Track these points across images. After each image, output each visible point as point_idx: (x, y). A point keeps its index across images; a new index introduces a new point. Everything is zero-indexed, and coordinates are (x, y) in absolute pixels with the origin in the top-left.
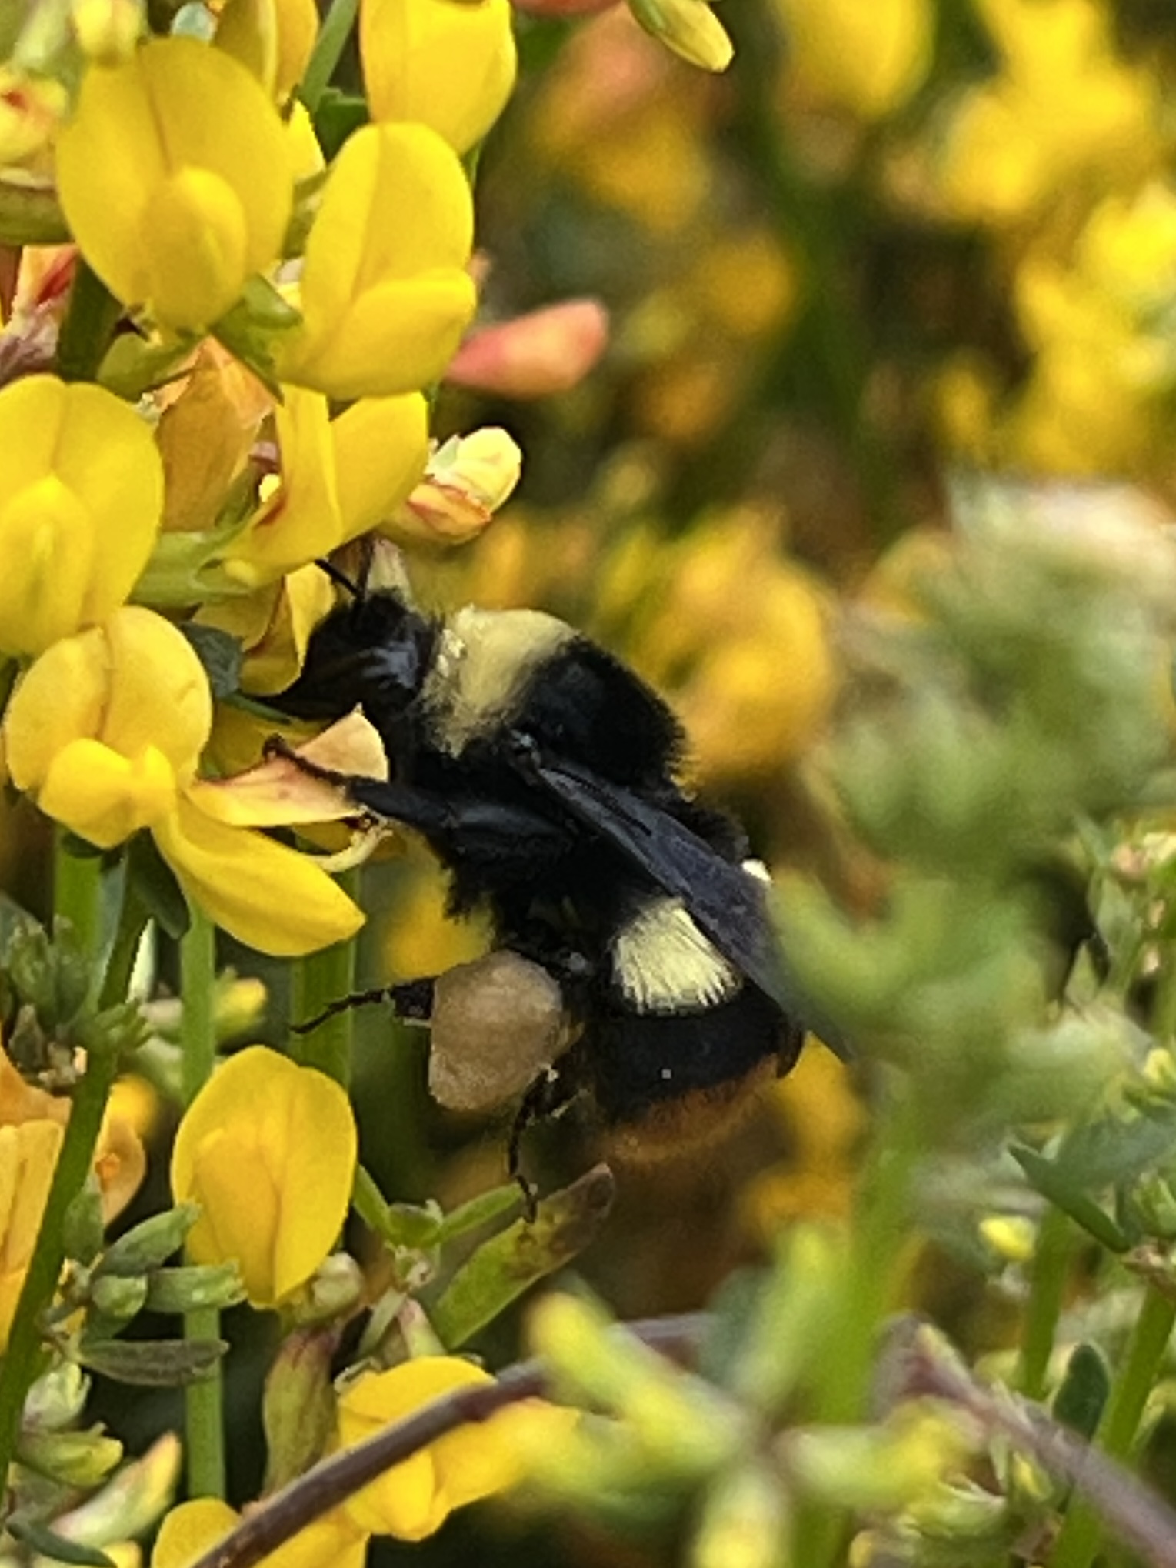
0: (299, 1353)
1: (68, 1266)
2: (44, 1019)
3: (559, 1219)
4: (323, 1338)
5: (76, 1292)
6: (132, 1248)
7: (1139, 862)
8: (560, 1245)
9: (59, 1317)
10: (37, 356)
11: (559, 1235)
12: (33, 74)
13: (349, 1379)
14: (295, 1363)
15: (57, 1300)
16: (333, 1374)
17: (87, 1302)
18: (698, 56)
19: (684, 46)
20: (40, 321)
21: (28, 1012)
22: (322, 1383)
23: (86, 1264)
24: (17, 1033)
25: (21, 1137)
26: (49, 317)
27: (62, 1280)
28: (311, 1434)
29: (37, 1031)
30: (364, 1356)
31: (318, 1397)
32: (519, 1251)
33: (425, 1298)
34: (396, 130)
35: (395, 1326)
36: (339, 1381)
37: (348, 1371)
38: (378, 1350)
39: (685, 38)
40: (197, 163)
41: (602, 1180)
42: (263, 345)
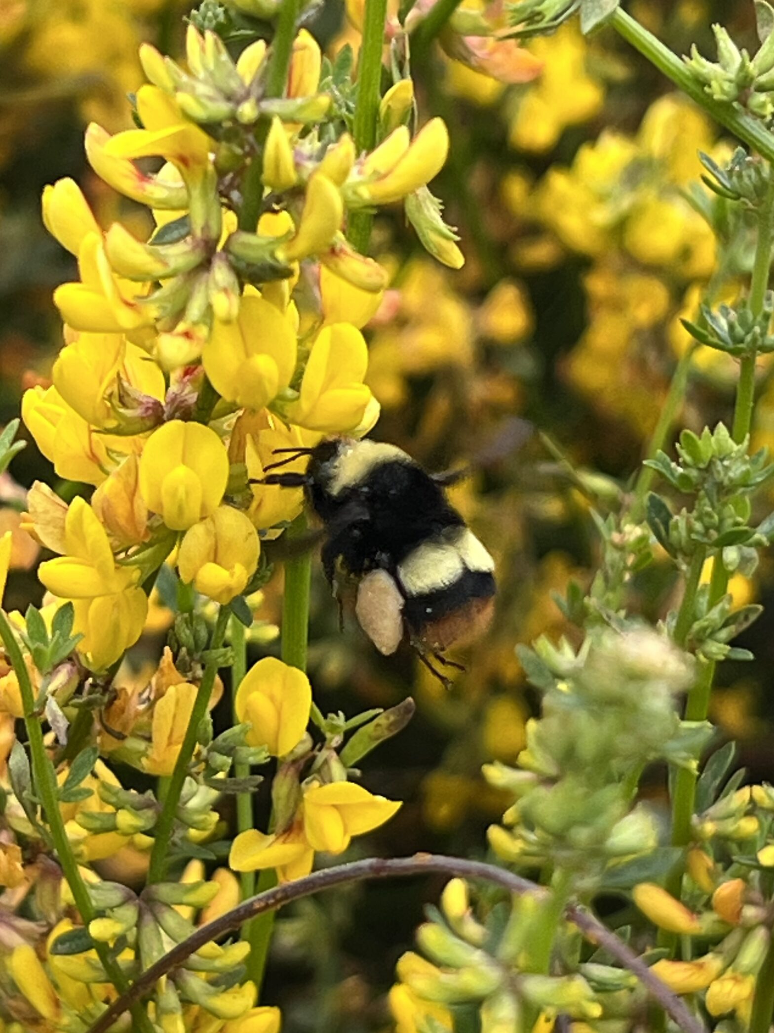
0: (287, 772)
1: (198, 746)
2: (190, 653)
3: (392, 718)
4: (296, 766)
5: (202, 757)
6: (224, 740)
7: (622, 538)
8: (392, 728)
9: (194, 766)
10: (186, 403)
11: (391, 724)
12: (195, 324)
13: (307, 783)
14: (285, 775)
15: (193, 759)
16: (301, 781)
17: (206, 761)
18: (451, 263)
19: (444, 259)
20: (185, 384)
21: (184, 650)
22: (297, 783)
23: (205, 745)
24: (179, 658)
25: (177, 690)
26: (188, 383)
27: (195, 752)
28: (292, 805)
29: (187, 658)
30: (313, 774)
31: (294, 790)
32: (375, 730)
33: (338, 750)
34: (338, 327)
35: (326, 762)
36: (303, 785)
37: (307, 780)
38: (319, 771)
39: (445, 255)
40: (260, 352)
41: (410, 704)
42: (282, 407)
